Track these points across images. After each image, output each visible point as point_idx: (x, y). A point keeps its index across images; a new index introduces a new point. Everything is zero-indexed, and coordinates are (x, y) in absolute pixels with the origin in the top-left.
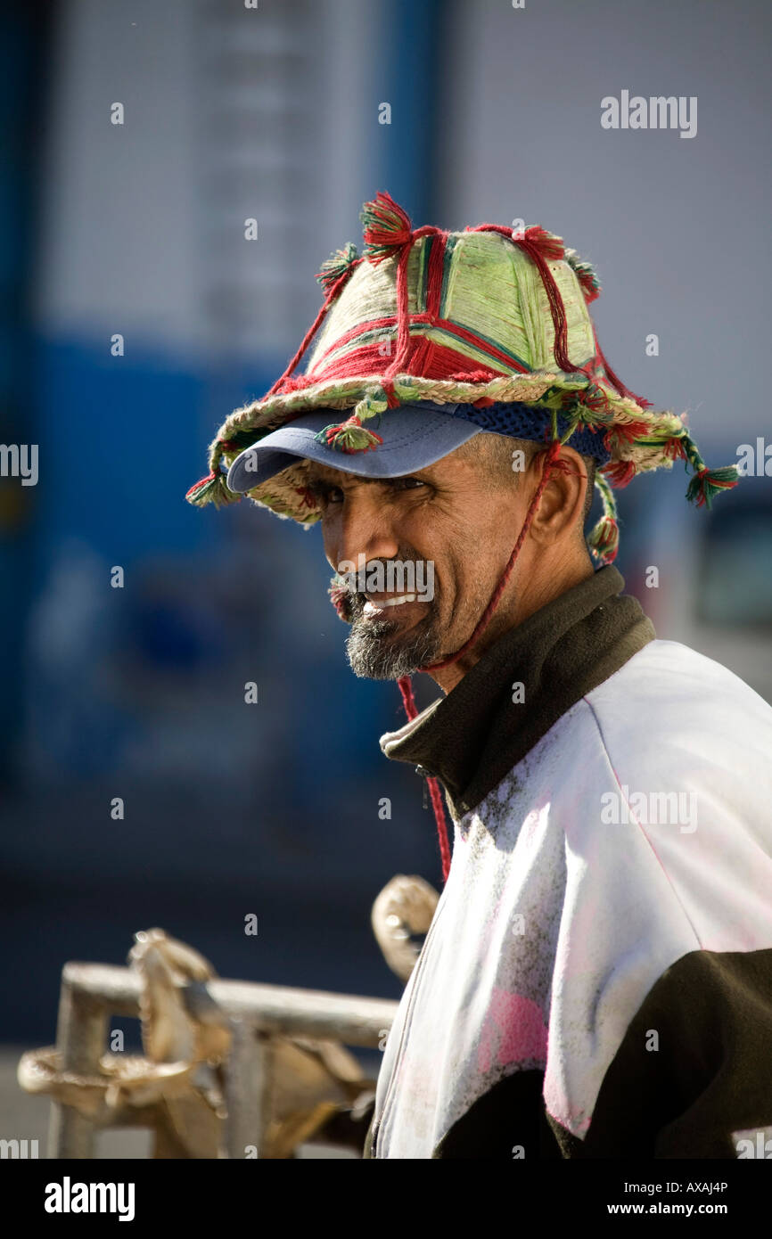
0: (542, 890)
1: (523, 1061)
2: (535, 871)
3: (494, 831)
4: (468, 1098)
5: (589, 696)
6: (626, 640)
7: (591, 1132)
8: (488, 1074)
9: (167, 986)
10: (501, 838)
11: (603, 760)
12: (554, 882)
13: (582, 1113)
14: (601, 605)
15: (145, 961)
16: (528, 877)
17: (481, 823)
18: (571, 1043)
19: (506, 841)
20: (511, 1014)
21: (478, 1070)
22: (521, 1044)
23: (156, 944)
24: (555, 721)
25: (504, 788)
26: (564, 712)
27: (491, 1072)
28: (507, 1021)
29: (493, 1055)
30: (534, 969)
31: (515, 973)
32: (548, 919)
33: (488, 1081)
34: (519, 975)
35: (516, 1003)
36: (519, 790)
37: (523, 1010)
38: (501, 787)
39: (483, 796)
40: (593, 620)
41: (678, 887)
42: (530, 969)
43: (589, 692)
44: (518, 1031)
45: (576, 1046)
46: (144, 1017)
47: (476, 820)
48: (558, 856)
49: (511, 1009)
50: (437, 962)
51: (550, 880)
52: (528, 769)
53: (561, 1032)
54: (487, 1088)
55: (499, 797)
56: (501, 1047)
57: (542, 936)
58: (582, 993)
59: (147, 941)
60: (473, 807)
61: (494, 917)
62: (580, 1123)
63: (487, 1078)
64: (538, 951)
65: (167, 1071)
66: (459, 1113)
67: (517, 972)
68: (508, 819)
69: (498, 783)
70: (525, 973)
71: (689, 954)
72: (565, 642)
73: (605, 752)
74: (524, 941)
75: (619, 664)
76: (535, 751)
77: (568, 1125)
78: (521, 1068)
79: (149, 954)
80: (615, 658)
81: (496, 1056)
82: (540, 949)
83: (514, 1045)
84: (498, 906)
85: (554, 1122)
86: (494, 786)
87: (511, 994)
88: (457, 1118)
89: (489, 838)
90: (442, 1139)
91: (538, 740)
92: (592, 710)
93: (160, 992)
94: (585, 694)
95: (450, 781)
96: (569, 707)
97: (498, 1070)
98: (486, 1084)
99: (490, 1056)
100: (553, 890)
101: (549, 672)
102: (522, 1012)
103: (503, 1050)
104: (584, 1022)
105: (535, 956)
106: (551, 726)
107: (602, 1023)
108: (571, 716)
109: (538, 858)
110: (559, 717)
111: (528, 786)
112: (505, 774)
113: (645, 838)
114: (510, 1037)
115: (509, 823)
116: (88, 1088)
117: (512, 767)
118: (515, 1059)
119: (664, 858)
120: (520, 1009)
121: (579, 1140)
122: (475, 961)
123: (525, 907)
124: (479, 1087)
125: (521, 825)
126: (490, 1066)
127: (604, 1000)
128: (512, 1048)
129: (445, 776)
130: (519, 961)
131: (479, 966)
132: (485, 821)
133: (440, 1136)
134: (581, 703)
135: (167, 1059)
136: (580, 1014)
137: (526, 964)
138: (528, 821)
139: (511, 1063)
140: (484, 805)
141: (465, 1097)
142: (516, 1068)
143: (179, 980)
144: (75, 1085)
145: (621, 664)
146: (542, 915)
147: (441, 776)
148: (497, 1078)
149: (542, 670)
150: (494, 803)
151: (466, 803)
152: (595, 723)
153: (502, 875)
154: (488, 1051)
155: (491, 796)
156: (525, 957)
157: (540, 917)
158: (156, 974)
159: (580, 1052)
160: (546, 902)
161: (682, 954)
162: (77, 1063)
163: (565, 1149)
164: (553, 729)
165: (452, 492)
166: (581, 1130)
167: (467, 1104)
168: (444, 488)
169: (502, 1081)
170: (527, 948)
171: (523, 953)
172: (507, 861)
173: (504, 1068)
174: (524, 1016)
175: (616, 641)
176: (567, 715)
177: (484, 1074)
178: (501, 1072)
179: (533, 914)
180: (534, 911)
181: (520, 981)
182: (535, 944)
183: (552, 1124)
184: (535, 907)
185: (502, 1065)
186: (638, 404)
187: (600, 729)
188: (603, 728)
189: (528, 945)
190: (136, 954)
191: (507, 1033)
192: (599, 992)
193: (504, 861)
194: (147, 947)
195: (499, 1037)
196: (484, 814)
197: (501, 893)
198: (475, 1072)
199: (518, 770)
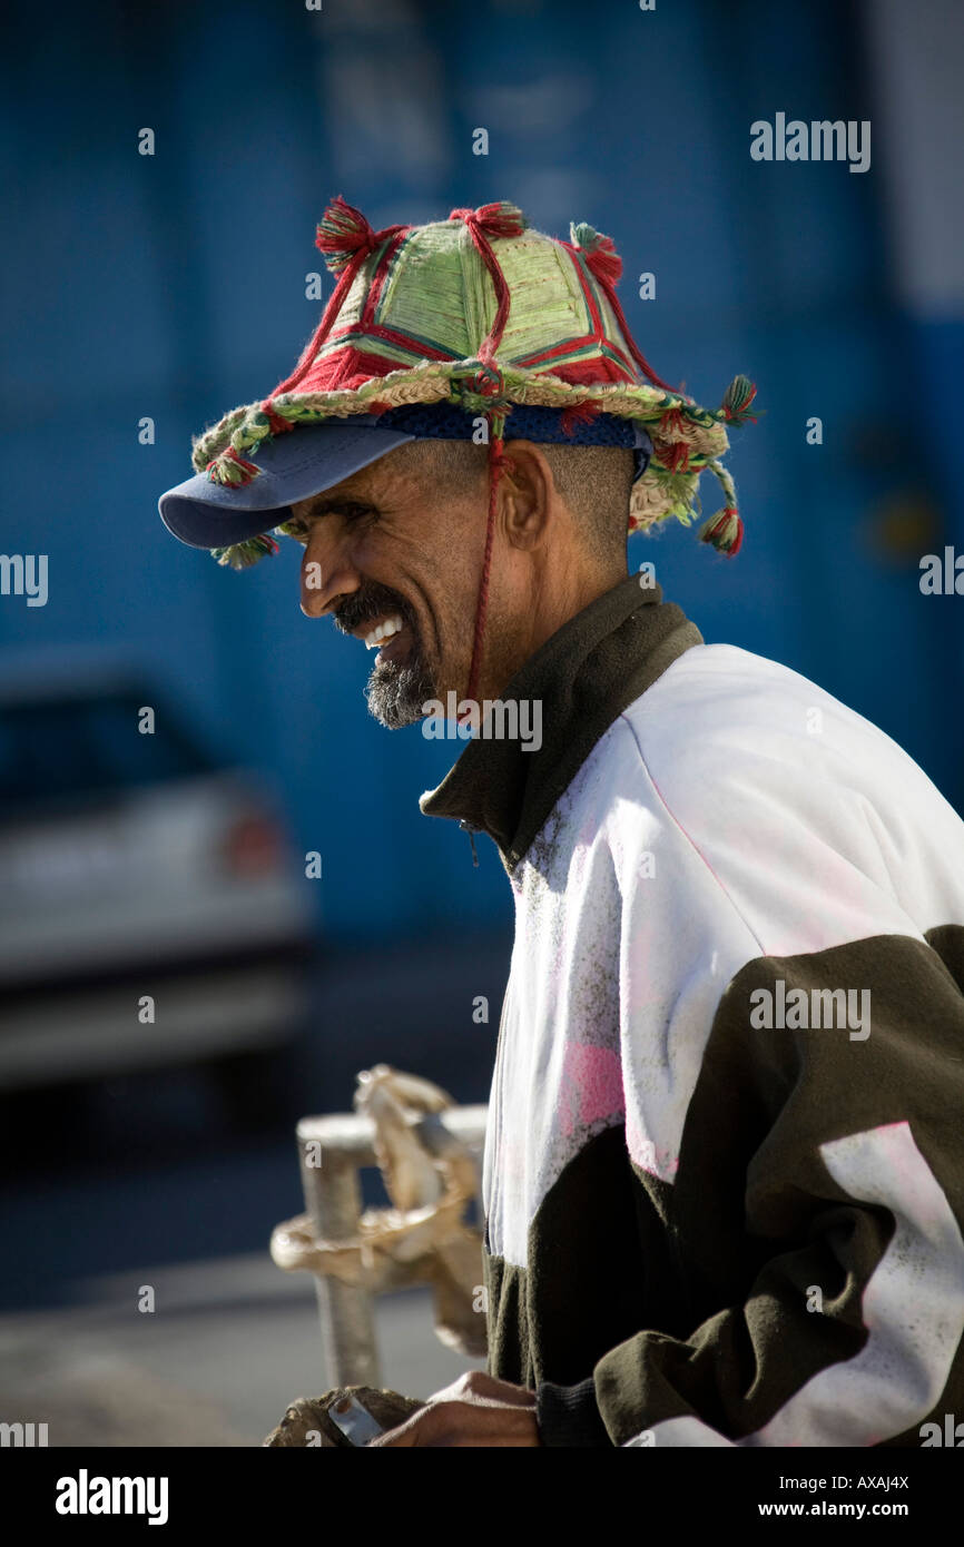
0: (598, 925)
1: (610, 1116)
2: (588, 907)
3: (546, 874)
4: (555, 1165)
5: (626, 713)
6: (663, 647)
7: (680, 1175)
8: (573, 1137)
9: (399, 1125)
10: (553, 880)
11: (641, 772)
12: (610, 915)
13: (667, 1155)
14: (632, 614)
15: (369, 1102)
16: (582, 915)
17: (534, 870)
18: (645, 1081)
19: (558, 882)
20: (588, 1067)
21: (561, 1134)
22: (605, 1099)
23: (380, 1082)
24: (594, 744)
25: (550, 827)
26: (603, 734)
27: (576, 1134)
28: (584, 1076)
29: (575, 1115)
30: (605, 1015)
31: (584, 1022)
32: (610, 956)
33: (574, 1144)
34: (590, 1023)
35: (591, 1055)
36: (564, 825)
37: (600, 1060)
38: (547, 827)
39: (531, 840)
40: (624, 631)
41: (734, 895)
42: (600, 1015)
43: (626, 707)
44: (598, 1084)
45: (651, 1084)
46: (382, 1164)
47: (528, 867)
48: (609, 885)
49: (585, 1062)
50: (517, 1031)
51: (605, 912)
52: (571, 801)
53: (633, 1072)
54: (575, 1152)
55: (546, 838)
56: (582, 1104)
57: (607, 976)
58: (650, 1025)
59: (368, 1080)
60: (523, 855)
61: (557, 966)
62: (667, 1167)
63: (573, 1141)
64: (605, 994)
65: (417, 1218)
66: (548, 1183)
67: (588, 1020)
68: (557, 859)
69: (543, 823)
70: (595, 1020)
71: (751, 962)
72: (593, 659)
73: (643, 764)
74: (589, 986)
75: (657, 673)
76: (576, 781)
77: (656, 1171)
78: (608, 1125)
79: (374, 1093)
80: (652, 668)
81: (578, 1116)
82: (608, 991)
83: (597, 1100)
84: (559, 954)
85: (641, 1170)
86: (540, 827)
87: (584, 1045)
88: (548, 1189)
89: (543, 883)
90: (535, 1215)
91: (578, 768)
92: (629, 723)
93: (392, 1134)
94: (623, 710)
95: (496, 831)
96: (607, 727)
97: (584, 1130)
98: (572, 1148)
99: (571, 1115)
100: (610, 923)
101: (581, 691)
102: (599, 1064)
103: (584, 1107)
104: (658, 1056)
105: (604, 1000)
106: (590, 751)
107: (674, 1055)
108: (609, 736)
109: (588, 892)
110: (597, 740)
111: (572, 818)
112: (549, 813)
113: (692, 846)
114: (591, 1093)
115: (558, 863)
116: (341, 1253)
117: (555, 803)
118: (600, 1115)
119: (714, 864)
120: (596, 1060)
121: (669, 1185)
122: (545, 1018)
123: (584, 948)
124: (567, 1153)
125: (569, 861)
126: (573, 1127)
127: (672, 1030)
128: (595, 1104)
129: (490, 827)
130: (587, 1008)
131: (550, 1023)
132: (537, 867)
133: (533, 1212)
134: (620, 721)
135: (416, 1205)
136: (651, 1050)
137: (595, 1010)
138: (576, 854)
139: (597, 1120)
140: (533, 850)
141: (552, 1165)
142: (604, 1125)
143: (412, 1118)
144: (328, 1252)
145: (660, 673)
146: (603, 953)
147: (487, 828)
148: (583, 1139)
149: (574, 692)
150: (542, 846)
151: (516, 852)
152: (632, 737)
153: (559, 920)
154: (569, 1111)
155: (538, 838)
156: (593, 1003)
157: (601, 956)
158: (385, 1115)
159: (656, 1089)
160: (605, 938)
161: (744, 964)
162: (332, 1229)
163: (656, 1196)
164: (593, 754)
165: (394, 512)
166: (669, 1175)
167: (555, 1171)
168: (384, 509)
169: (591, 1142)
170: (593, 993)
171: (590, 1000)
172: (561, 904)
173: (590, 1127)
174: (602, 1067)
175: (652, 650)
176: (605, 736)
177: (568, 1137)
178: (587, 1132)
179: (593, 955)
180: (594, 951)
181: (592, 1030)
182: (602, 987)
183: (638, 1173)
184: (594, 946)
185: (586, 1125)
186: (563, 381)
187: (638, 743)
188: (640, 739)
189: (595, 990)
190: (361, 1097)
191: (586, 1088)
192: (668, 1022)
193: (558, 904)
194: (370, 1088)
195: (578, 1094)
196: (534, 859)
197: (560, 939)
198: (559, 1136)
199: (562, 804)
